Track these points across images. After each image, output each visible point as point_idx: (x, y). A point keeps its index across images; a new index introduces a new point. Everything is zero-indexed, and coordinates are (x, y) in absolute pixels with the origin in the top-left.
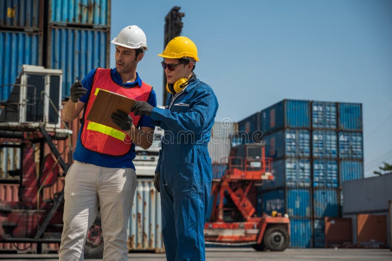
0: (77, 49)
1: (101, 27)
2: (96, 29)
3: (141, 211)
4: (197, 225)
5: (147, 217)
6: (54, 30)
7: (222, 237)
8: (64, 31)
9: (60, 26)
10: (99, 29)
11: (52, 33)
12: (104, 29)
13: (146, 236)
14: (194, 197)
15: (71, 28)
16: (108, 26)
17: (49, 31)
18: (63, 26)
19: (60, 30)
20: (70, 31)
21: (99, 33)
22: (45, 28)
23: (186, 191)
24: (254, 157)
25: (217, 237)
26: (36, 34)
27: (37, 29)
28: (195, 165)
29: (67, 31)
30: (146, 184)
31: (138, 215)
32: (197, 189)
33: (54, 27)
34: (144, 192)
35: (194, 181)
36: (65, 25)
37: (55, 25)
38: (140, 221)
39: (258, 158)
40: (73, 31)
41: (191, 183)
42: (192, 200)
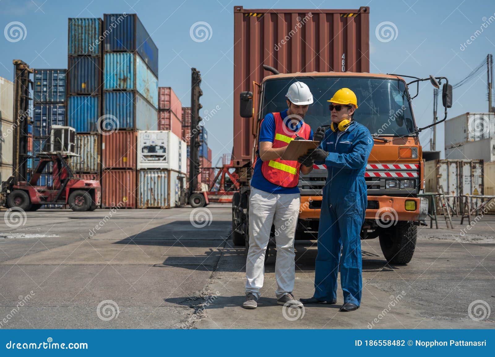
0: (118, 103)
1: (130, 90)
2: (128, 91)
3: (153, 187)
4: (357, 238)
5: (156, 190)
6: (106, 93)
8: (111, 94)
9: (109, 91)
10: (130, 91)
11: (105, 95)
12: (132, 91)
13: (156, 200)
14: (356, 218)
15: (115, 92)
16: (135, 89)
17: (103, 94)
18: (110, 91)
19: (109, 93)
20: (114, 94)
21: (130, 93)
22: (102, 93)
23: (350, 213)
26: (97, 96)
27: (97, 93)
28: (358, 193)
29: (113, 93)
30: (152, 173)
31: (151, 189)
32: (358, 212)
33: (106, 92)
34: (154, 177)
35: (357, 206)
36: (112, 90)
37: (107, 91)
38: (152, 192)
40: (116, 93)
41: (354, 208)
42: (354, 220)
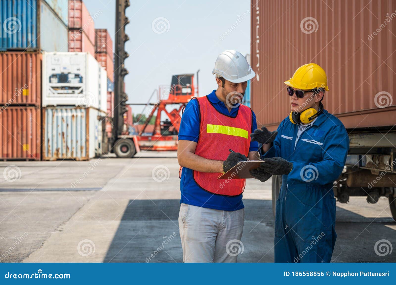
3: (65, 131)
5: (69, 135)
7: (157, 147)
13: (69, 148)
24: (185, 85)
25: (152, 147)
30: (64, 110)
31: (63, 134)
34: (67, 117)
38: (64, 138)
39: (188, 85)
